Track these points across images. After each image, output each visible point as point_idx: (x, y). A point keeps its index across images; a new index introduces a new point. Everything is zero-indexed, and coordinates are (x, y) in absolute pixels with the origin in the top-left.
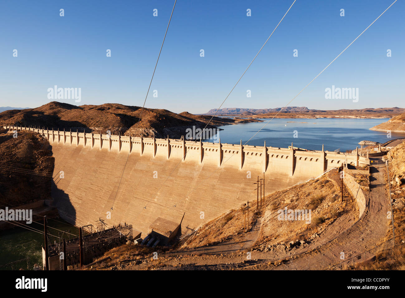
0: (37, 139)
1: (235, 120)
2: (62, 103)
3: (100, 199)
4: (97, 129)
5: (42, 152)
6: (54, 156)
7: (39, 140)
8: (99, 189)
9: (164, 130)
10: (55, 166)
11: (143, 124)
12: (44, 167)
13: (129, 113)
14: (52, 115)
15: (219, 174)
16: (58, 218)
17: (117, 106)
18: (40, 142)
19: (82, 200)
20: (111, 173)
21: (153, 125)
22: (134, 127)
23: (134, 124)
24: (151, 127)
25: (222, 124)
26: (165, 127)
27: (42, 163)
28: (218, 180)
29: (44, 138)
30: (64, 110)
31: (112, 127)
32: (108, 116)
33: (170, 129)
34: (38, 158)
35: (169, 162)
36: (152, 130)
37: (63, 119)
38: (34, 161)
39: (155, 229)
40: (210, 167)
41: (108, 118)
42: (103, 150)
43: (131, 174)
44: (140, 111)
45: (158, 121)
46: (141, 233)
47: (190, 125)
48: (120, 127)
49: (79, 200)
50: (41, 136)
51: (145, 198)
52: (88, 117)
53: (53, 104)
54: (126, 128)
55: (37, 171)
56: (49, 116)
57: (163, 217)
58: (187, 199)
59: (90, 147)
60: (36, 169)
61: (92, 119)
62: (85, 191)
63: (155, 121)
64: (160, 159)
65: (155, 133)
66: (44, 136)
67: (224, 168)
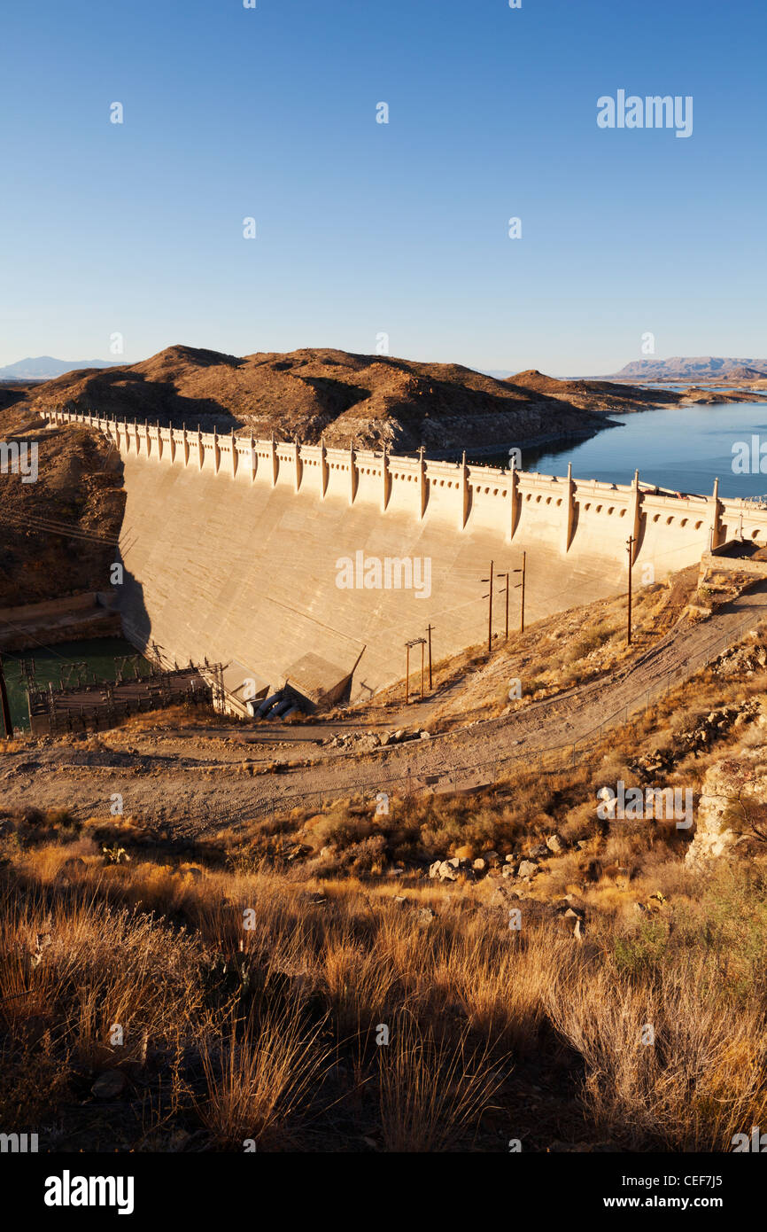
0: (96, 444)
1: (682, 396)
2: (198, 348)
3: (202, 598)
4: (255, 419)
5: (100, 477)
6: (126, 488)
7: (99, 447)
8: (202, 574)
9: (423, 423)
10: (126, 514)
11: (369, 408)
12: (102, 515)
13: (346, 377)
14: (163, 381)
15: (459, 549)
16: (119, 636)
17: (325, 357)
18: (101, 454)
19: (166, 597)
20: (229, 536)
21: (395, 409)
22: (349, 416)
23: (352, 405)
24: (388, 416)
25: (632, 405)
26: (427, 414)
27: (98, 503)
28: (451, 566)
29: (109, 443)
30: (193, 369)
31: (293, 415)
32: (287, 385)
33: (443, 420)
34: (91, 492)
35: (351, 511)
36: (391, 425)
37: (183, 393)
38: (82, 499)
39: (294, 679)
40: (439, 531)
41: (285, 390)
42: (220, 475)
43: (269, 539)
44: (373, 368)
45: (413, 399)
46: (269, 687)
47: (509, 411)
48: (313, 415)
49: (163, 598)
50: (103, 438)
51: (289, 602)
52: (240, 389)
53: (174, 351)
54: (329, 417)
55: (85, 523)
56: (155, 384)
57: (317, 652)
58: (376, 612)
59: (197, 467)
60: (84, 519)
61: (247, 393)
62: (175, 578)
63: (402, 399)
64: (335, 504)
65: (397, 432)
66: (111, 436)
67: (471, 536)
